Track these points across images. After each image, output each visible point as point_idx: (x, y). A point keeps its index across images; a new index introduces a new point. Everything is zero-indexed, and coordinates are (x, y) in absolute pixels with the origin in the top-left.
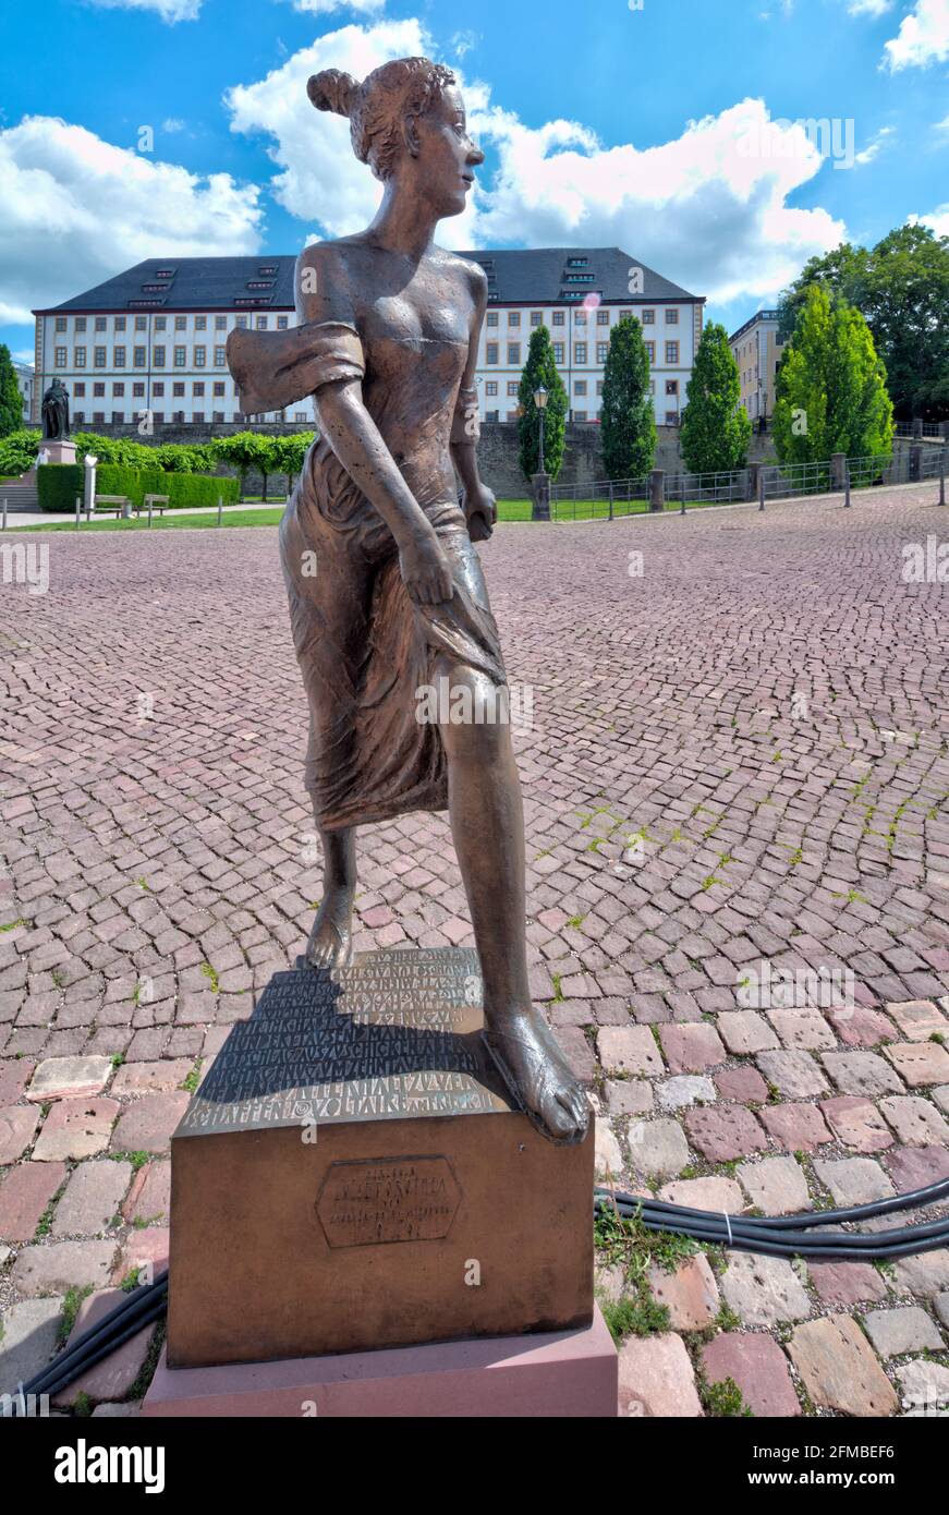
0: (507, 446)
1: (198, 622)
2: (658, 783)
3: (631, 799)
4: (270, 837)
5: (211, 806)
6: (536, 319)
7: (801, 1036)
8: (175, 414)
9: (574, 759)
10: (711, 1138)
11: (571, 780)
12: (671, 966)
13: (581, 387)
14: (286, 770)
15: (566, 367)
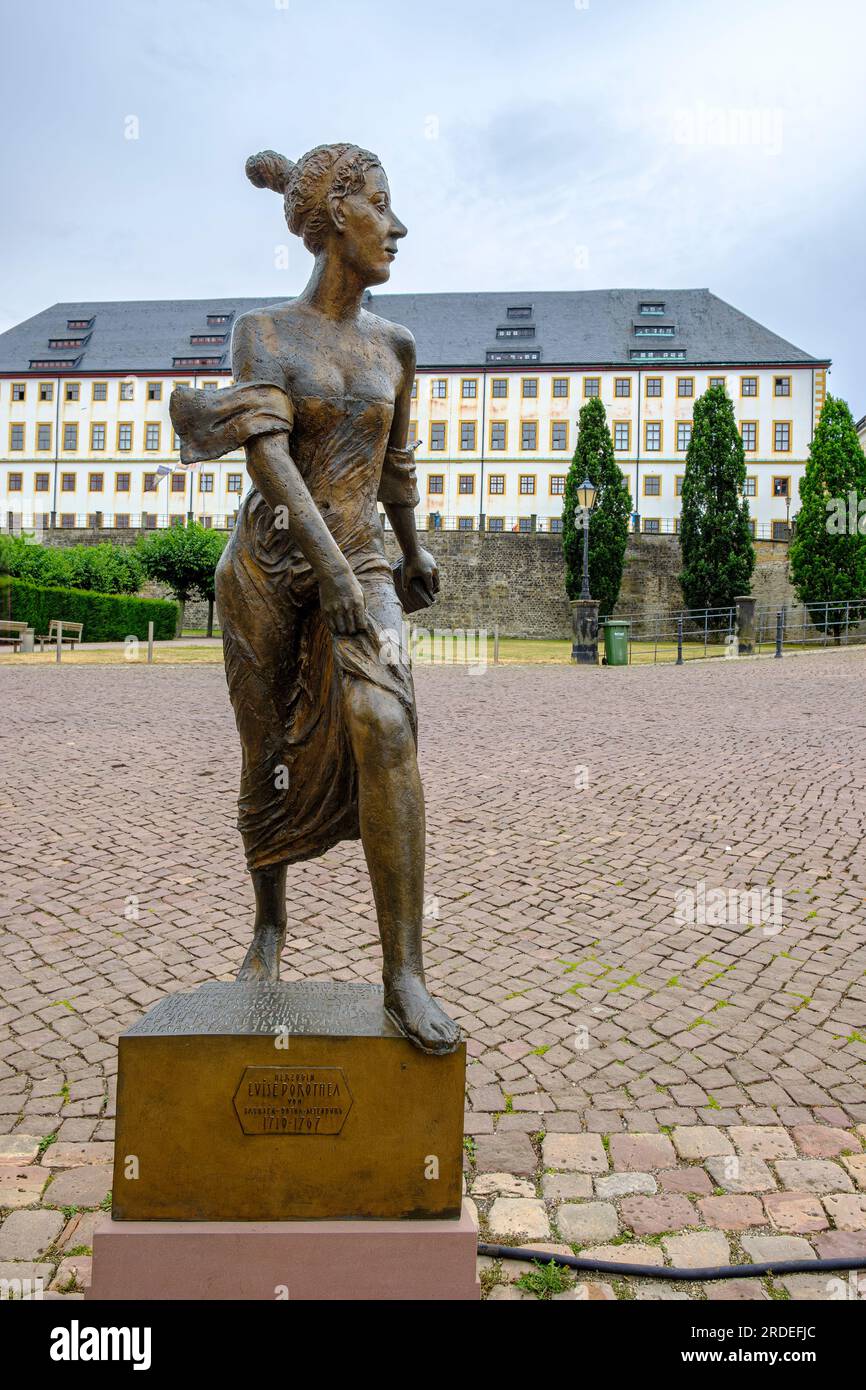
0: (547, 566)
1: (123, 765)
2: (662, 936)
3: (627, 950)
4: (207, 971)
5: (141, 942)
6: (591, 387)
7: (759, 1147)
8: (90, 516)
9: (568, 912)
10: (642, 1217)
11: (561, 931)
12: (635, 1089)
13: (653, 486)
14: (226, 913)
15: (632, 455)
